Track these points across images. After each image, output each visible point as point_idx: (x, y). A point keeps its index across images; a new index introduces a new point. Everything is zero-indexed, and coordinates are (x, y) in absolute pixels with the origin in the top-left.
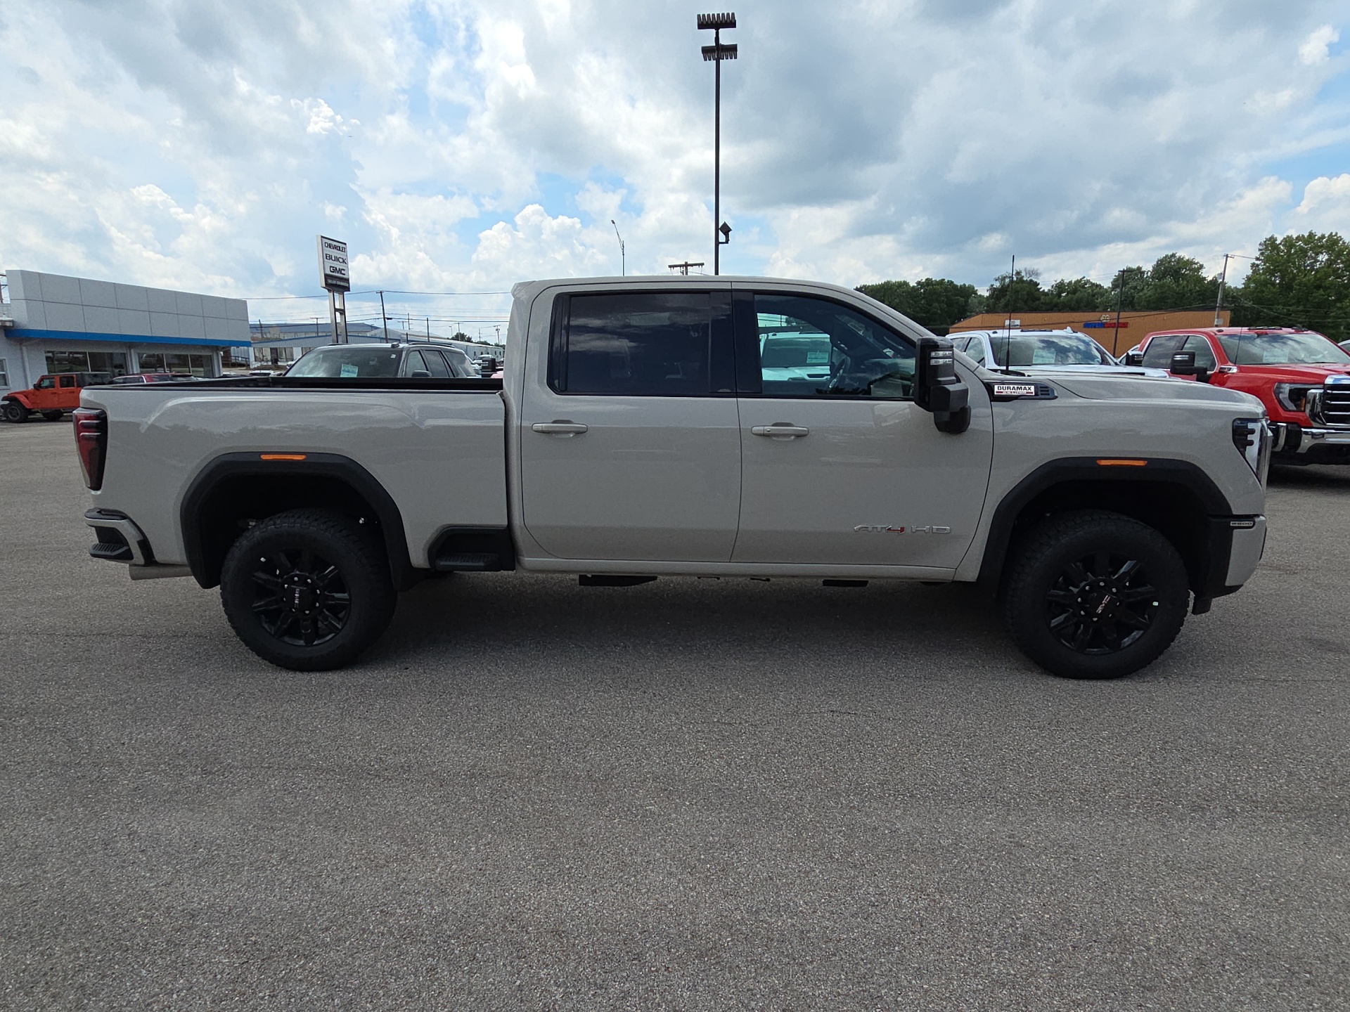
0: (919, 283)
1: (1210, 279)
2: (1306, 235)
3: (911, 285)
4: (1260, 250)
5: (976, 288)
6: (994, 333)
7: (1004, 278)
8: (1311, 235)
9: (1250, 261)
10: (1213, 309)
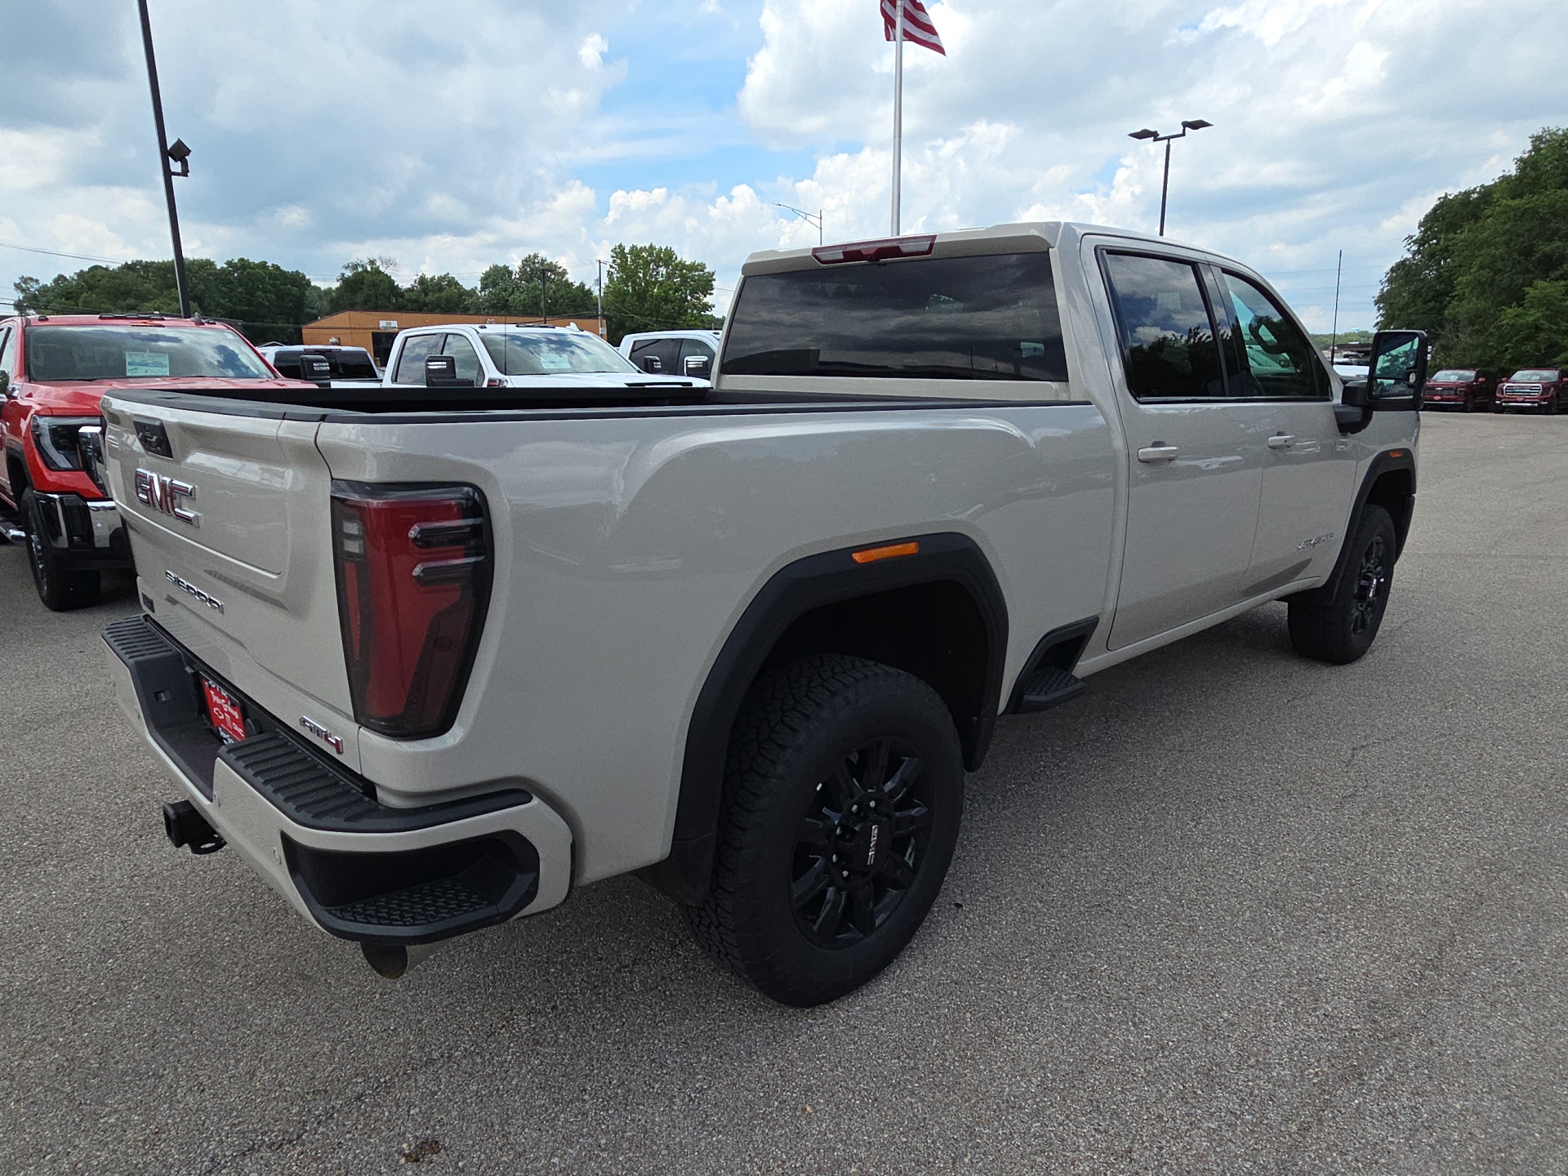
0: (229, 263)
1: (577, 284)
2: (647, 246)
3: (218, 267)
4: (613, 257)
5: (307, 277)
6: (481, 327)
7: (355, 267)
8: (651, 247)
9: (605, 268)
10: (596, 317)
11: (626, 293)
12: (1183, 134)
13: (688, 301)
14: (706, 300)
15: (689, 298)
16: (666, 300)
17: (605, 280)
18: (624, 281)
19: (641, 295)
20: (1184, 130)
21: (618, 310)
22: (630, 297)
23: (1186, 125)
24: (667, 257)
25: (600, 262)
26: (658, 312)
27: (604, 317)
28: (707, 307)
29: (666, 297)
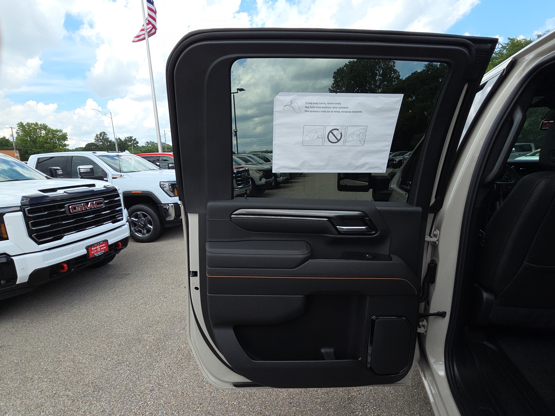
2: (34, 123)
4: (18, 127)
8: (36, 123)
9: (15, 131)
10: (13, 149)
11: (27, 140)
12: (237, 92)
13: (57, 143)
14: (65, 143)
15: (57, 142)
16: (46, 143)
17: (15, 135)
18: (26, 136)
19: (34, 141)
20: (238, 91)
21: (23, 146)
22: (29, 142)
23: (238, 89)
24: (45, 127)
25: (12, 128)
26: (43, 147)
27: (17, 149)
28: (65, 145)
29: (47, 142)
